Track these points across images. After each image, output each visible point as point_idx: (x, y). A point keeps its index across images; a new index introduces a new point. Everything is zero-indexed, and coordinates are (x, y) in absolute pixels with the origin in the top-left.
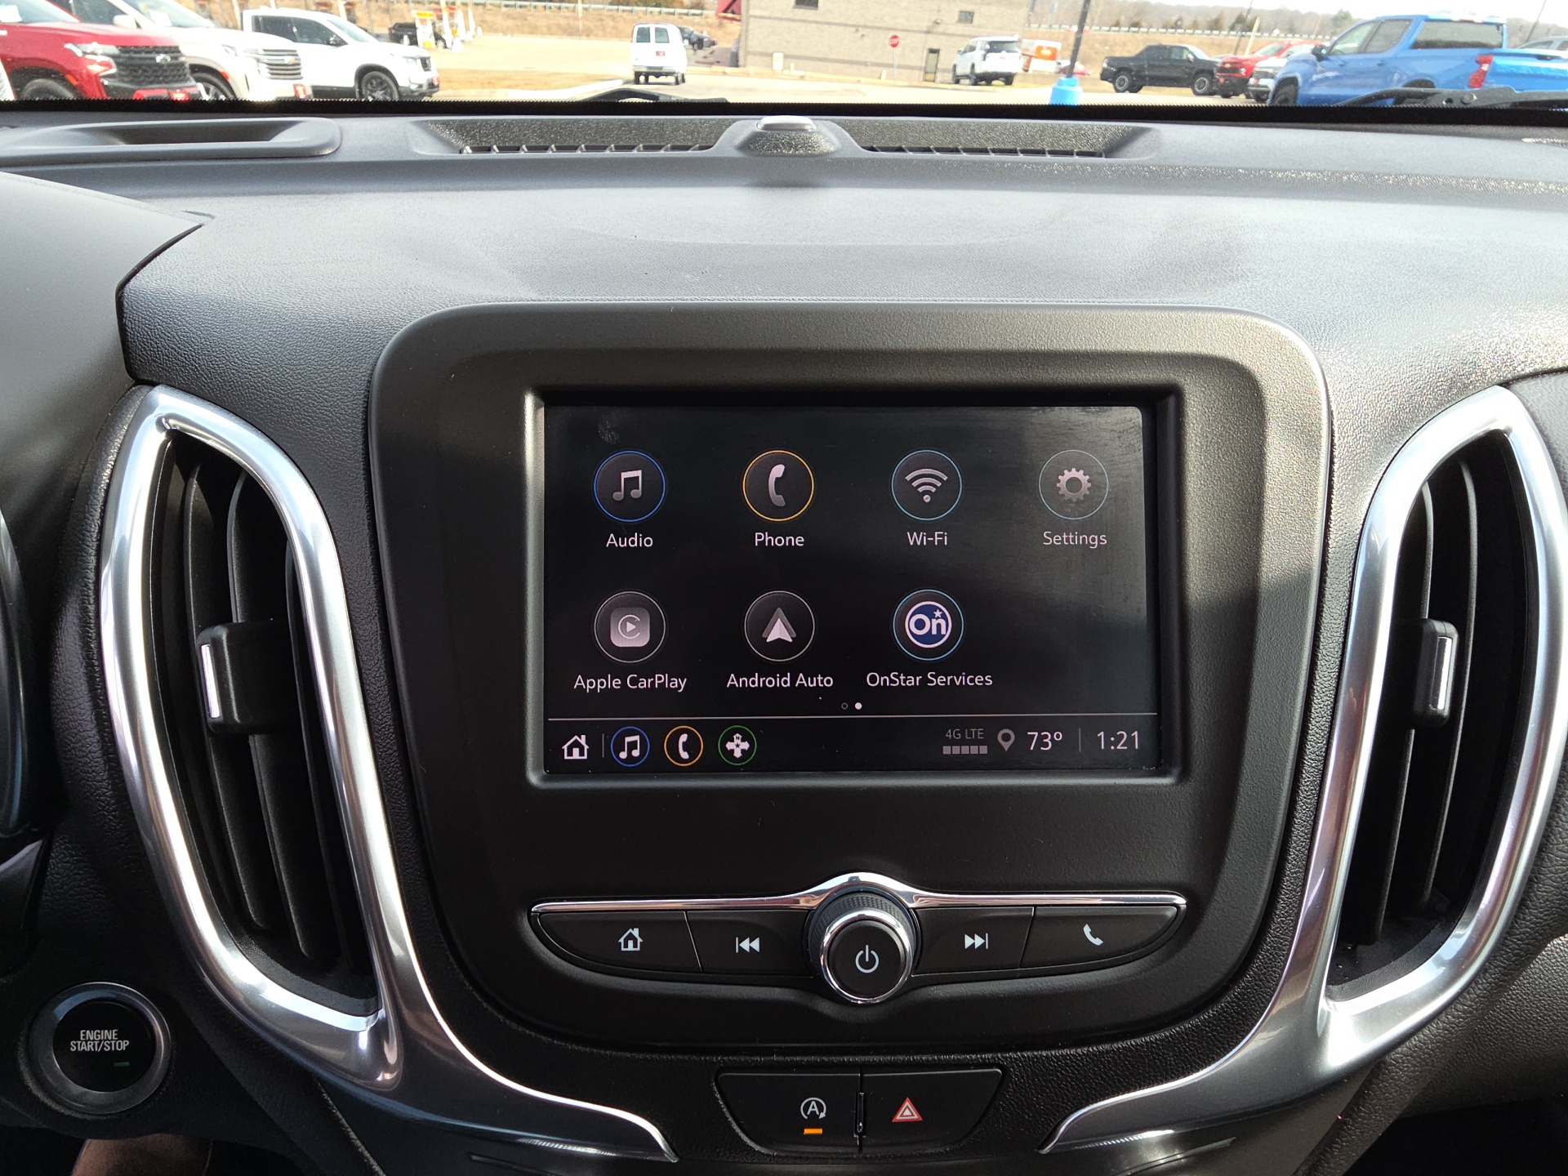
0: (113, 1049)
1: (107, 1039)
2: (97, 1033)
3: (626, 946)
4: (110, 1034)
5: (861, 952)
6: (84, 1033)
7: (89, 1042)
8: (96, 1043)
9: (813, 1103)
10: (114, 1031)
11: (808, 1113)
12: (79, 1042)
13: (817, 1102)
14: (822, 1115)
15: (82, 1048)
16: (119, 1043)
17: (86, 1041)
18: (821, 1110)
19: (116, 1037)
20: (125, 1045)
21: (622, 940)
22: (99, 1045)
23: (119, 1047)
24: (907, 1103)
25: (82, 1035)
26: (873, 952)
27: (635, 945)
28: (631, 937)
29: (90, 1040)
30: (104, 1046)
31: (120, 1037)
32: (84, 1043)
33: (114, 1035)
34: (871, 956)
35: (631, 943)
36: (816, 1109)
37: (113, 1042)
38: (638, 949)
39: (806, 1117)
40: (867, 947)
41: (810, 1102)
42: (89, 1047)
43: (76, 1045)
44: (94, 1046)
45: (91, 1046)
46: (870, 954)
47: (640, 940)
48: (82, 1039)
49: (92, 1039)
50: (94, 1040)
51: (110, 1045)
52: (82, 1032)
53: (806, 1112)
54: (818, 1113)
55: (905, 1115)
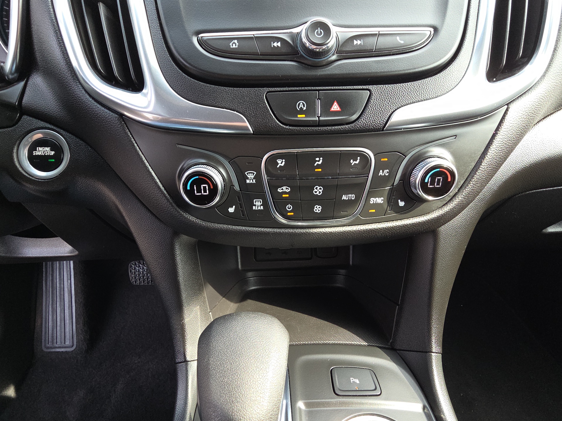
0: (49, 154)
1: (47, 151)
2: (43, 148)
3: (232, 46)
4: (48, 149)
5: (317, 30)
6: (38, 148)
7: (40, 152)
8: (43, 152)
9: (301, 103)
10: (49, 148)
11: (300, 108)
12: (36, 152)
13: (303, 103)
14: (305, 108)
15: (38, 154)
16: (51, 152)
17: (39, 151)
18: (304, 106)
19: (50, 150)
20: (53, 153)
21: (231, 44)
22: (44, 152)
23: (51, 154)
24: (335, 103)
25: (37, 149)
26: (321, 30)
27: (236, 46)
28: (234, 43)
29: (40, 151)
30: (45, 153)
31: (51, 150)
32: (38, 152)
33: (49, 149)
34: (321, 32)
35: (234, 45)
36: (302, 106)
37: (49, 152)
38: (237, 47)
39: (299, 110)
40: (319, 28)
41: (300, 103)
42: (40, 154)
43: (35, 153)
44: (42, 153)
45: (41, 153)
46: (320, 31)
47: (237, 44)
48: (37, 150)
49: (41, 150)
50: (42, 151)
51: (48, 153)
52: (37, 148)
53: (298, 107)
54: (303, 108)
55: (336, 107)
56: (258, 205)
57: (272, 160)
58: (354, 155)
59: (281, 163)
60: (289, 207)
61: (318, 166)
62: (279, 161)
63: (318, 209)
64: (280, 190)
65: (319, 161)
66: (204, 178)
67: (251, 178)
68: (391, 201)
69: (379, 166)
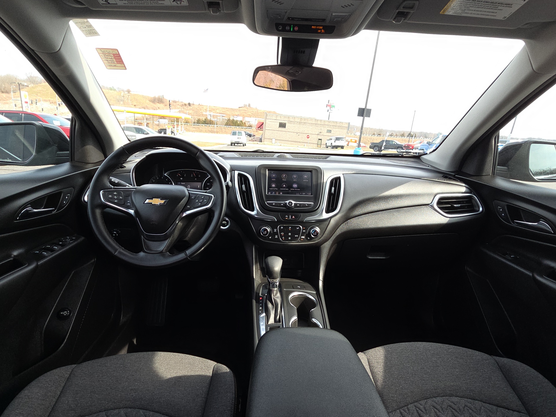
8: (224, 222)
11: (286, 217)
55: (293, 217)
56: (276, 237)
57: (280, 227)
58: (298, 227)
59: (282, 228)
60: (283, 238)
61: (290, 229)
62: (281, 227)
63: (290, 238)
64: (281, 234)
65: (290, 228)
66: (266, 230)
67: (275, 230)
68: (306, 237)
69: (303, 229)
